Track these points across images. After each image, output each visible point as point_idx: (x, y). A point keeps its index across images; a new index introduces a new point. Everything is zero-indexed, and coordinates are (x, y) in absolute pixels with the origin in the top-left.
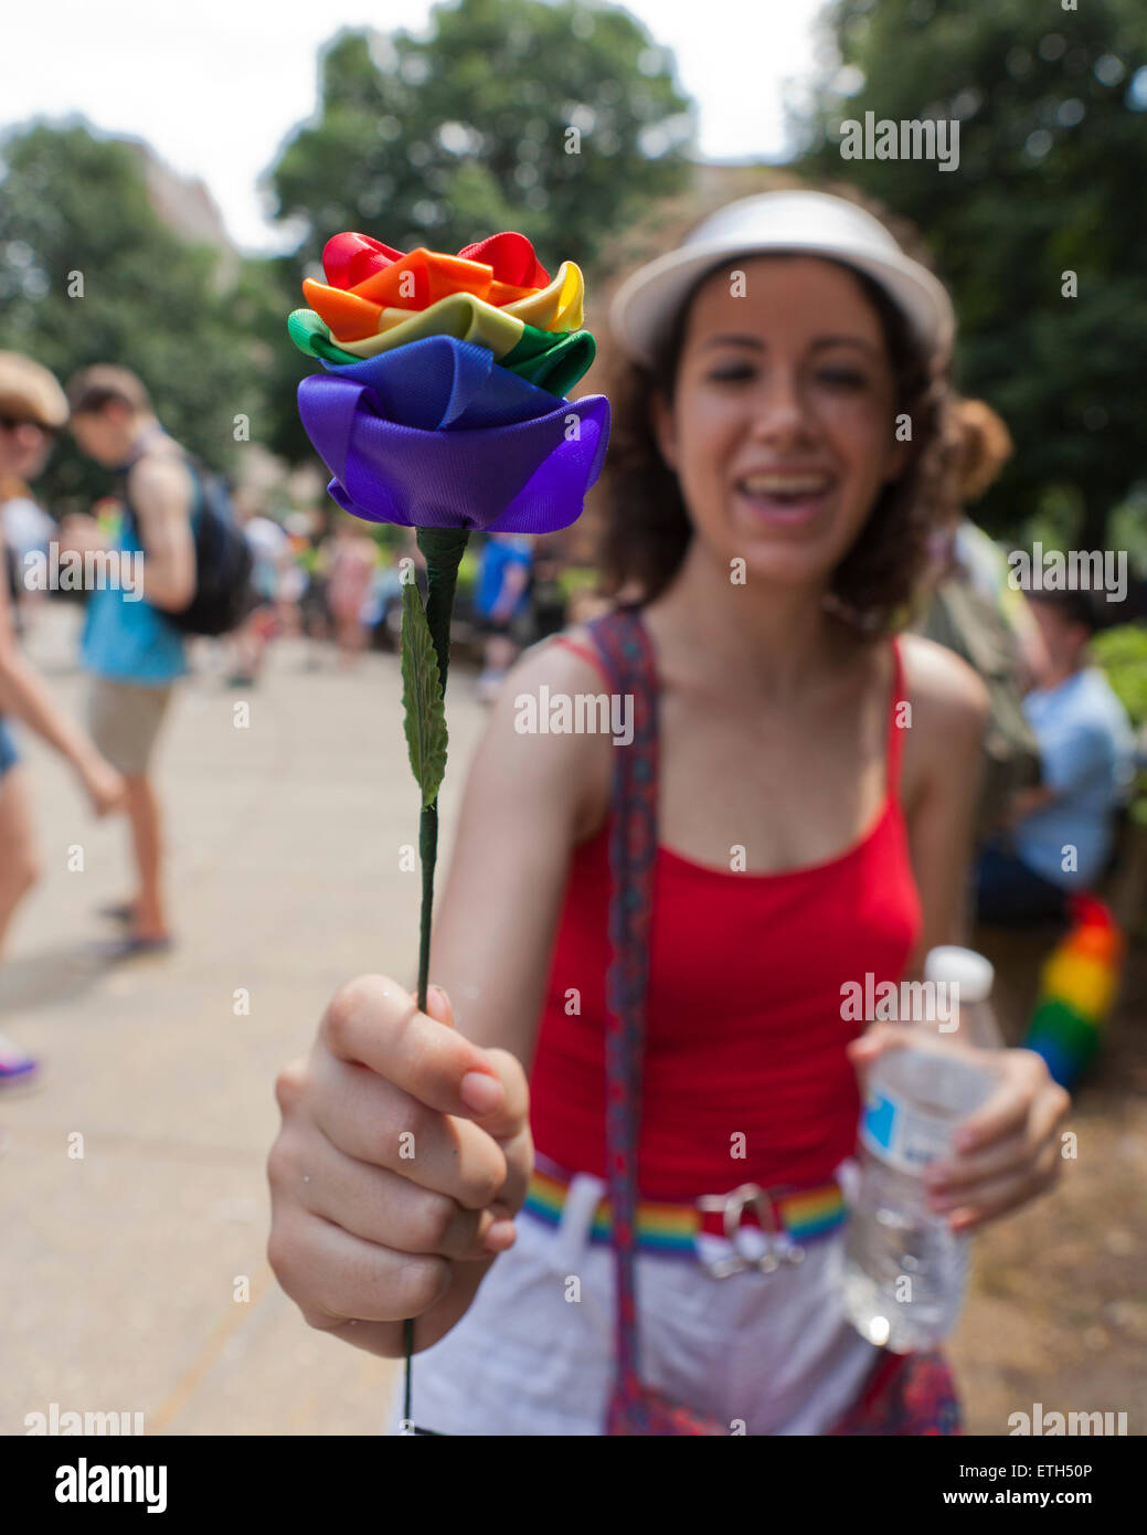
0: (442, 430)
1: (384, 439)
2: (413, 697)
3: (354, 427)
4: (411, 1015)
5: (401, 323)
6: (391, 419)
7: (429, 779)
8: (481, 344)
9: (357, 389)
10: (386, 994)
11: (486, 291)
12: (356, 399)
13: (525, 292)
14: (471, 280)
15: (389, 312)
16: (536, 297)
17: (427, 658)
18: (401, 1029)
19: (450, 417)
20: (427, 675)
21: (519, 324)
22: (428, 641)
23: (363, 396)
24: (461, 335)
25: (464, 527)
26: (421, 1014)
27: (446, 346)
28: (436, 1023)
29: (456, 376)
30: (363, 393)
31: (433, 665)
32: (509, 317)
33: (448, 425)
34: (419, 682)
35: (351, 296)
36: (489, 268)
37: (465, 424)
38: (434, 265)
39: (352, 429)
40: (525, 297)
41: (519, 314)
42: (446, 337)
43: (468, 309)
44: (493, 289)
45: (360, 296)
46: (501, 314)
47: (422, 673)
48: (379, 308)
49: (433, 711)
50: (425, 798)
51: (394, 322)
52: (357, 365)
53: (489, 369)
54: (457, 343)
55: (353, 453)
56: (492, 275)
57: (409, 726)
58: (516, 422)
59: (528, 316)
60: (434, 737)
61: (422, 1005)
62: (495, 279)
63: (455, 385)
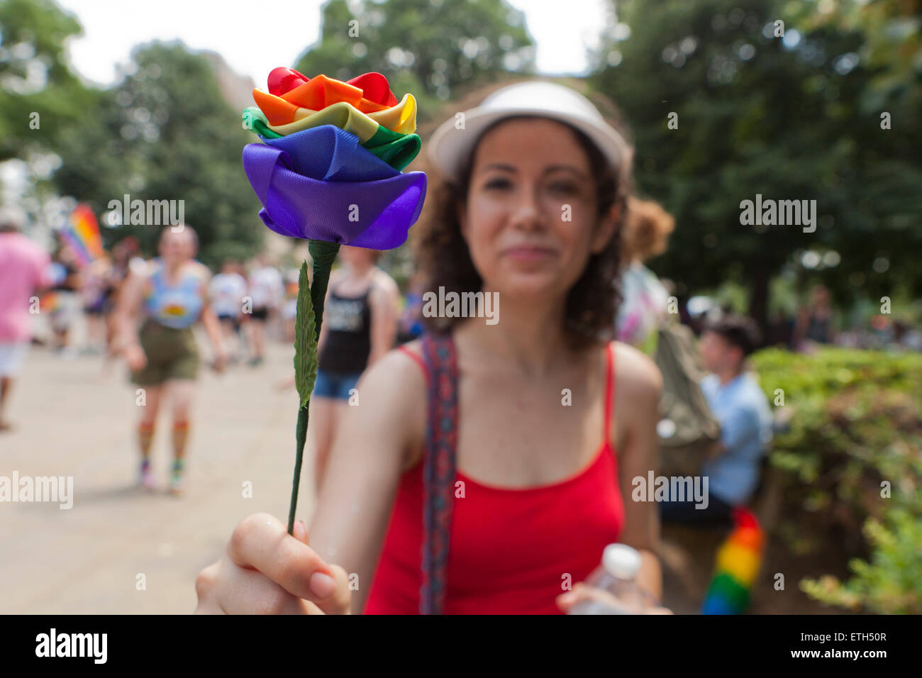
0: (326, 180)
1: (292, 182)
2: (299, 341)
3: (274, 174)
4: (284, 536)
5: (307, 116)
6: (296, 171)
7: (305, 391)
8: (352, 133)
9: (277, 152)
10: (269, 523)
11: (358, 104)
12: (277, 157)
13: (382, 107)
14: (350, 96)
15: (301, 110)
16: (388, 111)
17: (309, 317)
18: (277, 544)
19: (331, 172)
20: (308, 326)
21: (376, 124)
22: (311, 306)
23: (281, 156)
24: (342, 126)
25: (337, 242)
26: (290, 537)
27: (331, 131)
28: (298, 542)
29: (336, 148)
30: (281, 154)
31: (312, 321)
32: (371, 120)
33: (329, 178)
34: (303, 332)
35: (281, 100)
36: (361, 91)
37: (340, 178)
38: (329, 85)
39: (273, 175)
40: (381, 110)
41: (376, 119)
42: (332, 126)
43: (346, 111)
44: (362, 103)
45: (287, 100)
46: (366, 117)
47: (305, 326)
48: (295, 107)
49: (311, 349)
50: (301, 402)
51: (303, 116)
52: (279, 139)
53: (356, 146)
54: (338, 130)
55: (272, 188)
56: (362, 94)
57: (296, 360)
58: (370, 180)
59: (382, 121)
60: (310, 364)
61: (291, 531)
62: (364, 97)
63: (335, 154)
